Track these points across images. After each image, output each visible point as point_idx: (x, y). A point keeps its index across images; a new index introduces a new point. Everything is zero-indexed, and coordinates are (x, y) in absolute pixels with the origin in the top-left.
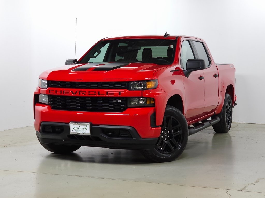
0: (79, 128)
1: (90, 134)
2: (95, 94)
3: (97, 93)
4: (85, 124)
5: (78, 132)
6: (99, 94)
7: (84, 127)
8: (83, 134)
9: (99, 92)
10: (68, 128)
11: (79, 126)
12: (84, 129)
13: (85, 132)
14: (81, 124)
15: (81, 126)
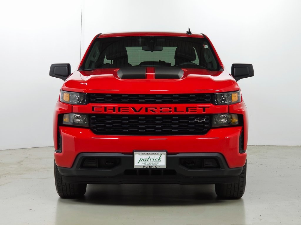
0: (149, 160)
1: (165, 167)
2: (170, 111)
3: (172, 110)
4: (159, 153)
5: (146, 165)
6: (175, 111)
7: (157, 157)
8: (154, 167)
9: (176, 108)
10: (132, 160)
11: (149, 156)
12: (156, 160)
13: (158, 165)
14: (153, 154)
15: (152, 157)
